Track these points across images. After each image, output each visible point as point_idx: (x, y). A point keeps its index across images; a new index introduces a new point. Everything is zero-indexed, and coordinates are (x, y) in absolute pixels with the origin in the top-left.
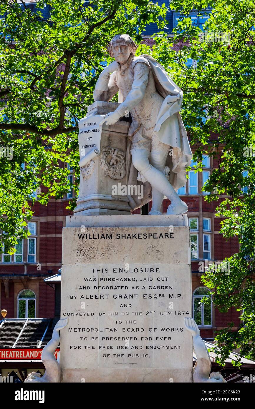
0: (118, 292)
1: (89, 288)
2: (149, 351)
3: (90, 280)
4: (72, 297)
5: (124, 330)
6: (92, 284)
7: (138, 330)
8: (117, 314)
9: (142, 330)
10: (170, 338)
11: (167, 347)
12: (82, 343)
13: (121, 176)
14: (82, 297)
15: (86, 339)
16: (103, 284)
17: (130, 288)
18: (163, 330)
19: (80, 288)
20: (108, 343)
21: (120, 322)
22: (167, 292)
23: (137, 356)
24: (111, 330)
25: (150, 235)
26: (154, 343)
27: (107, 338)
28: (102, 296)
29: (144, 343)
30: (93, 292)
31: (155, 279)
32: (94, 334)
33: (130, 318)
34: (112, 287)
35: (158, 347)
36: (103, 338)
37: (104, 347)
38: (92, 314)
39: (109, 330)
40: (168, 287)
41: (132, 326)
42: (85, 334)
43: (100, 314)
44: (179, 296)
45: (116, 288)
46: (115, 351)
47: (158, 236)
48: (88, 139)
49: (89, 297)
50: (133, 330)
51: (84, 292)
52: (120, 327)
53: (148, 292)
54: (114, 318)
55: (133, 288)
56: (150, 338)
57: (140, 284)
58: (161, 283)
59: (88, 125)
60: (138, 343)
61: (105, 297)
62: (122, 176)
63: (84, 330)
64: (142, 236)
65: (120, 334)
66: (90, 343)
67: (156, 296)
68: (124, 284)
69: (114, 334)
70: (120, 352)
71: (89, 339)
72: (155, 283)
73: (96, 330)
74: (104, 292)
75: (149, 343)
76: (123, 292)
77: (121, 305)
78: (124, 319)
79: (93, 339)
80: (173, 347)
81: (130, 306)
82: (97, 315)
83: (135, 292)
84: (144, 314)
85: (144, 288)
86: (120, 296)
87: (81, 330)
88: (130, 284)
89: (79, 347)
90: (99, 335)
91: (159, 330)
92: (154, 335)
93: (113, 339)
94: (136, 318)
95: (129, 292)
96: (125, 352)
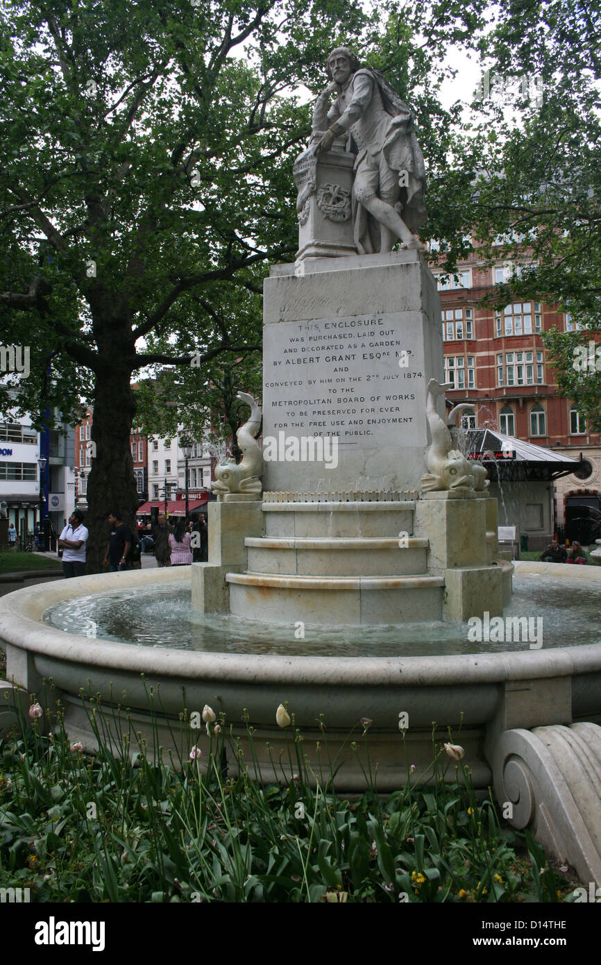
0: (331, 353)
1: (295, 351)
2: (372, 427)
3: (297, 340)
4: (275, 364)
5: (339, 401)
6: (299, 345)
7: (356, 399)
8: (330, 381)
9: (362, 399)
10: (397, 409)
11: (394, 421)
12: (289, 420)
13: (344, 216)
14: (288, 362)
15: (293, 414)
16: (312, 344)
17: (346, 346)
18: (388, 398)
19: (286, 351)
20: (320, 418)
21: (335, 391)
22: (392, 350)
23: (356, 433)
24: (324, 401)
26: (377, 416)
27: (319, 412)
28: (311, 360)
29: (366, 417)
30: (300, 355)
31: (377, 333)
32: (302, 408)
33: (347, 385)
34: (323, 348)
35: (383, 421)
36: (314, 412)
37: (315, 424)
38: (301, 383)
39: (321, 401)
40: (394, 343)
41: (349, 395)
42: (292, 408)
43: (310, 382)
45: (328, 348)
46: (329, 428)
49: (295, 361)
50: (351, 400)
51: (290, 356)
52: (334, 397)
53: (368, 350)
54: (327, 386)
55: (350, 346)
56: (373, 410)
57: (359, 342)
58: (384, 339)
60: (357, 416)
61: (315, 360)
62: (347, 217)
63: (290, 403)
65: (335, 406)
66: (298, 419)
67: (378, 355)
68: (338, 342)
69: (327, 407)
70: (335, 428)
71: (297, 414)
72: (377, 338)
73: (306, 402)
74: (314, 354)
75: (371, 416)
76: (338, 353)
77: (336, 370)
78: (339, 386)
79: (301, 414)
80: (402, 420)
81: (347, 369)
82: (305, 383)
83: (353, 351)
84: (364, 379)
85: (363, 346)
86: (334, 358)
87: (287, 403)
88: (346, 342)
89: (285, 425)
90: (309, 409)
91: (383, 399)
92: (377, 405)
93: (326, 413)
94: (355, 385)
95: (346, 352)
96: (342, 429)
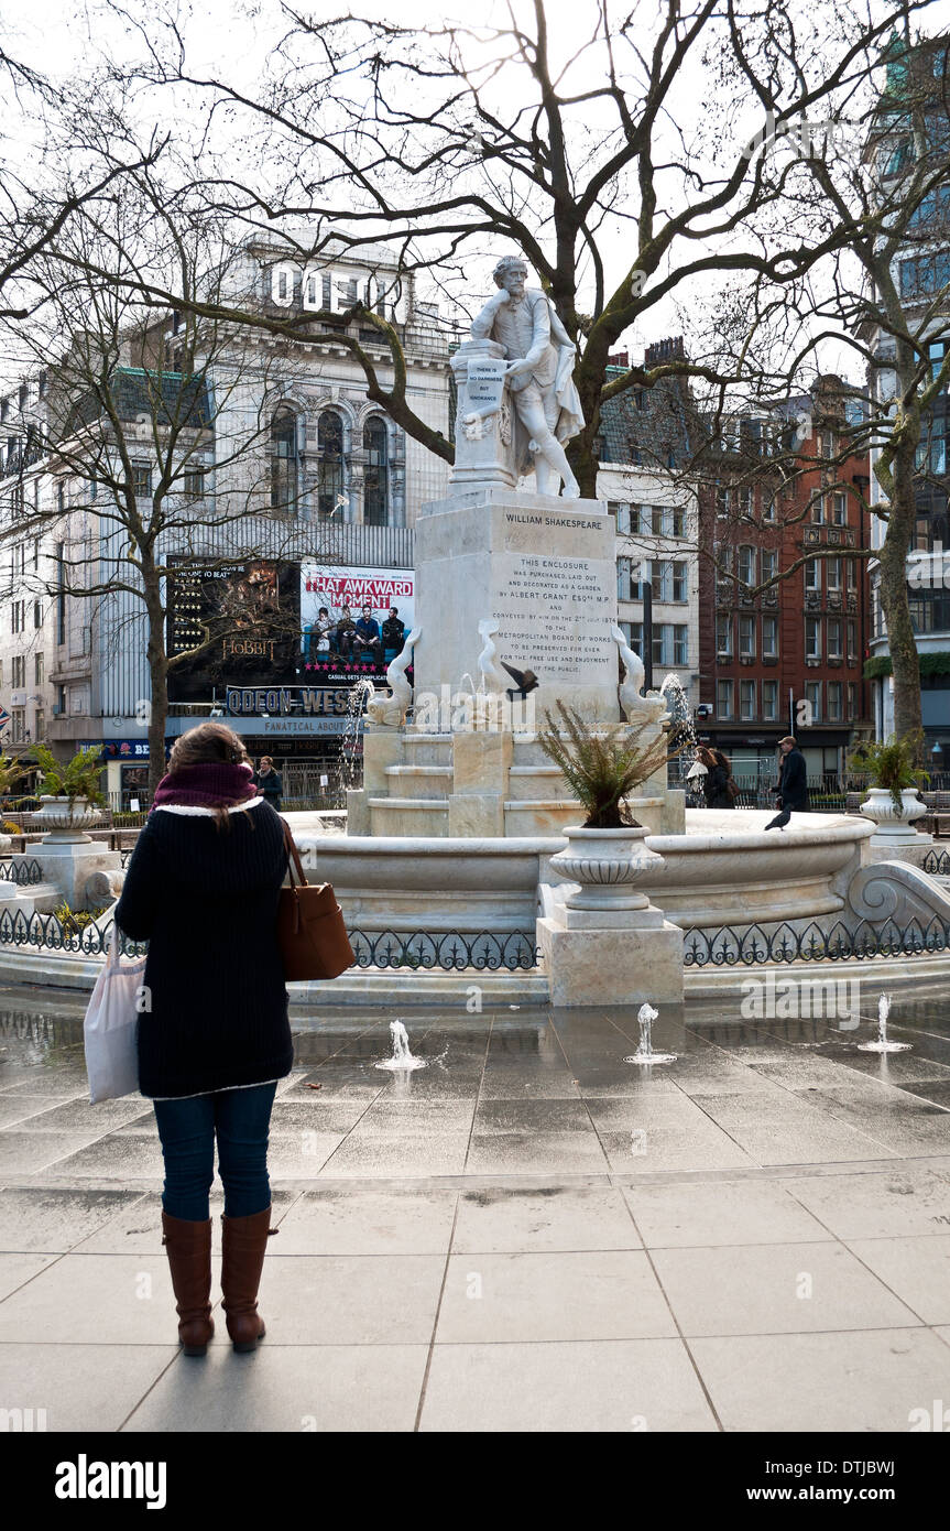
0: (547, 590)
2: (578, 665)
3: (520, 573)
4: (501, 594)
5: (554, 637)
6: (522, 579)
7: (568, 638)
8: (547, 617)
9: (572, 638)
10: (598, 650)
11: (595, 660)
12: (513, 653)
14: (512, 594)
15: (516, 647)
16: (533, 579)
17: (560, 586)
18: (591, 639)
19: (511, 583)
20: (539, 653)
21: (551, 628)
22: (595, 594)
23: (566, 669)
24: (542, 637)
25: (579, 523)
26: (583, 655)
27: (538, 647)
28: (532, 595)
29: (574, 655)
30: (523, 589)
31: (583, 578)
32: (524, 641)
33: (560, 623)
34: (542, 585)
35: (587, 660)
36: (534, 647)
37: (535, 658)
38: (523, 617)
39: (539, 637)
40: (596, 588)
41: (562, 633)
42: (516, 641)
43: (531, 617)
44: (606, 599)
45: (546, 585)
46: (545, 663)
47: (586, 525)
48: (481, 388)
49: (519, 594)
50: (563, 638)
51: (514, 588)
52: (550, 634)
53: (577, 592)
54: (544, 622)
55: (563, 586)
56: (580, 649)
57: (570, 582)
58: (589, 583)
59: (483, 370)
60: (569, 654)
61: (535, 596)
63: (514, 635)
64: (571, 523)
65: (551, 643)
66: (520, 652)
67: (585, 598)
68: (554, 581)
69: (544, 643)
70: (550, 664)
71: (520, 647)
72: (584, 583)
73: (527, 636)
74: (534, 590)
75: (578, 655)
76: (553, 591)
77: (552, 608)
78: (554, 624)
79: (523, 647)
80: (601, 660)
81: (560, 608)
82: (527, 618)
83: (566, 592)
84: (573, 619)
85: (573, 587)
86: (550, 596)
87: (511, 636)
88: (560, 582)
89: (510, 657)
90: (530, 643)
91: (588, 640)
92: (583, 644)
93: (544, 648)
94: (566, 623)
95: (559, 591)
96: (556, 664)
